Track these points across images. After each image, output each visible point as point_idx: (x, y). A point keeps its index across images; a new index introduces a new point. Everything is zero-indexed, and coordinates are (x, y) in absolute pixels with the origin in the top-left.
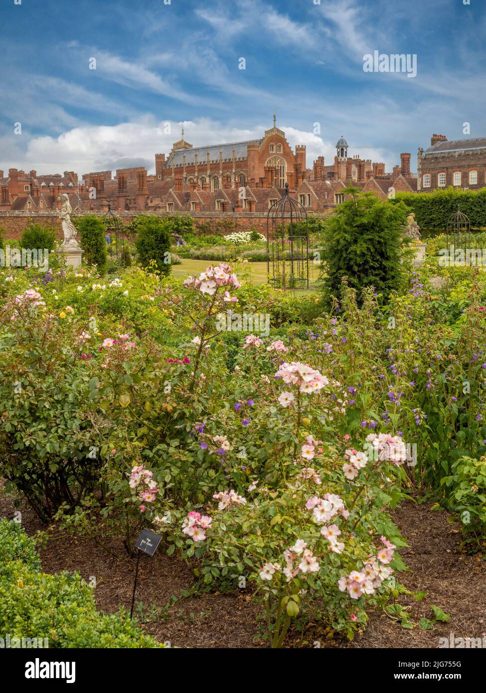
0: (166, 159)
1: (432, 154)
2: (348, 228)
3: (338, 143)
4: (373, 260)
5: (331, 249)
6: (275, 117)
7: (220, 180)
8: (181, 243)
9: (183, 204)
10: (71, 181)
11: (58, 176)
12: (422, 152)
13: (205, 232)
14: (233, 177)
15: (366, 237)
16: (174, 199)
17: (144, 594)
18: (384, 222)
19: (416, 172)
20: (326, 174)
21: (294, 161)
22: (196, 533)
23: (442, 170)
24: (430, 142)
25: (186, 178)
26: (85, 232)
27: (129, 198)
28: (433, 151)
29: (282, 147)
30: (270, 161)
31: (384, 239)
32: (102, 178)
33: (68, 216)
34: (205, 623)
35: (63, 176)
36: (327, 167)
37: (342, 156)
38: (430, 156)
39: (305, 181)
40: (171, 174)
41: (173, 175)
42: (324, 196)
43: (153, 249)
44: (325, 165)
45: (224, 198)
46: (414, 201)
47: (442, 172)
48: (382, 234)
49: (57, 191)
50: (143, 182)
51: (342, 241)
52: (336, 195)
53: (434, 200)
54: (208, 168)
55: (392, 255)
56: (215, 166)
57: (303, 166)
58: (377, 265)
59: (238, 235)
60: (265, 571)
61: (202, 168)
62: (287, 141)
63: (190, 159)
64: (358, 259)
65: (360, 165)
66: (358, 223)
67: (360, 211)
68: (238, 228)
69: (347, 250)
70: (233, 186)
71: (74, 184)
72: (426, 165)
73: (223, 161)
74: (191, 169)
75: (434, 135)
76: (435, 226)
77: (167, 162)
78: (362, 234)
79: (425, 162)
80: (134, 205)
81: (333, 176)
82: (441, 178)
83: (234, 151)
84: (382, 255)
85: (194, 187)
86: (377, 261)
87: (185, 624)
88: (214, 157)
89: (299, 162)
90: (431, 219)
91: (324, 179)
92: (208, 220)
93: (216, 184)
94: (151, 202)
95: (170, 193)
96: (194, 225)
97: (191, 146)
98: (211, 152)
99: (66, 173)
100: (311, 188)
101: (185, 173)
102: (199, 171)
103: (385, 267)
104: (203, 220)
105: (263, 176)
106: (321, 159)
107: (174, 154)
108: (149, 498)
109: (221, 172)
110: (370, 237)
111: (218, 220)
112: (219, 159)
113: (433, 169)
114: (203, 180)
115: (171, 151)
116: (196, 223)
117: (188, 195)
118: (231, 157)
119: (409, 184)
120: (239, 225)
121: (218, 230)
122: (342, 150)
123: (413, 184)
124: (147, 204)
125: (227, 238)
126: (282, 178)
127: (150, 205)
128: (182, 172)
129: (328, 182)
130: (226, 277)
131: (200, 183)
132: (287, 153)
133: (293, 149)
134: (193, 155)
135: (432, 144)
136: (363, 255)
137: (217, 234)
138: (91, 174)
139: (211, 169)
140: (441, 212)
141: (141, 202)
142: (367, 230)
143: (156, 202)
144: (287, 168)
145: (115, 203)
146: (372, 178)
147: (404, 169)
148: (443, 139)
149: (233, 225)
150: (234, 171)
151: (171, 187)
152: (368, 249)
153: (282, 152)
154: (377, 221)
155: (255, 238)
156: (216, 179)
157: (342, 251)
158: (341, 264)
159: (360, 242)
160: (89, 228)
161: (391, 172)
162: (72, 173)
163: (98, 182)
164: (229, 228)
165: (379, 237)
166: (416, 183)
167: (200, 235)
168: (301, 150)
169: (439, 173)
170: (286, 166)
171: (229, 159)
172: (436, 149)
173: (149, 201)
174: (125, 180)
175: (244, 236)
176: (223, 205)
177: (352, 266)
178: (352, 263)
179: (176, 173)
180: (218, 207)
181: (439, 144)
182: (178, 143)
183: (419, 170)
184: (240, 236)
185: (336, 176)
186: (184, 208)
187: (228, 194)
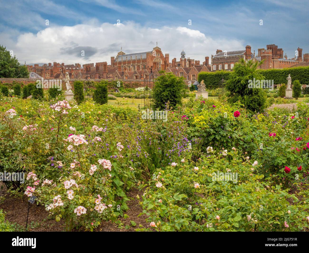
0: (115, 59)
1: (216, 57)
2: (161, 86)
3: (182, 53)
4: (171, 98)
5: (156, 93)
6: (157, 42)
7: (136, 67)
8: (118, 91)
9: (121, 76)
10: (78, 67)
11: (73, 65)
12: (213, 56)
13: (128, 87)
14: (141, 66)
15: (168, 89)
16: (118, 74)
17: (36, 219)
18: (175, 84)
19: (211, 64)
20: (177, 64)
21: (164, 59)
22: (29, 194)
23: (221, 63)
24: (216, 53)
25: (123, 66)
26: (76, 87)
27: (100, 74)
28: (217, 56)
29: (160, 54)
30: (155, 59)
31: (175, 90)
32: (90, 66)
33: (68, 81)
34: (52, 228)
35: (75, 65)
36: (177, 62)
37: (183, 58)
38: (216, 58)
39: (168, 67)
40: (117, 64)
41: (118, 65)
42: (176, 73)
43: (101, 94)
44: (177, 61)
45: (137, 74)
46: (208, 75)
47: (221, 64)
48: (174, 88)
49: (72, 71)
50: (106, 68)
51: (159, 91)
52: (180, 73)
53: (216, 75)
54: (131, 62)
55: (178, 96)
56: (134, 61)
57: (167, 61)
58: (172, 100)
59: (140, 88)
60: (50, 206)
61: (129, 62)
62: (162, 52)
63: (124, 59)
64: (165, 98)
65: (190, 61)
66: (165, 84)
67: (166, 80)
68: (140, 86)
69: (161, 94)
70: (141, 69)
71: (79, 68)
72: (214, 61)
73: (137, 60)
74: (124, 62)
75: (217, 50)
76: (216, 85)
77: (115, 60)
78: (167, 88)
79: (214, 60)
80: (102, 77)
81: (180, 65)
82: (220, 66)
83: (141, 56)
84: (174, 96)
85: (126, 70)
86: (172, 98)
87: (45, 229)
88: (134, 58)
89: (166, 60)
90: (215, 82)
91: (176, 66)
92: (129, 82)
93: (134, 68)
94: (109, 75)
95: (116, 72)
96: (124, 84)
97: (125, 54)
98: (133, 56)
99: (76, 64)
100: (170, 70)
101: (122, 64)
102: (128, 63)
103: (175, 101)
104: (127, 82)
105: (152, 65)
106: (175, 59)
107: (118, 57)
108: (37, 184)
109: (136, 64)
110: (169, 89)
111: (133, 83)
112: (135, 59)
113: (217, 63)
114: (129, 67)
115: (117, 56)
116: (124, 83)
117: (123, 73)
118: (140, 58)
119: (208, 68)
120: (141, 84)
121: (133, 86)
122: (183, 55)
123: (209, 69)
124: (107, 76)
125: (136, 89)
126: (160, 66)
127: (108, 76)
128: (121, 64)
129: (177, 68)
130: (65, 105)
131: (128, 68)
132: (162, 56)
133: (164, 55)
134: (125, 57)
135: (217, 54)
136: (167, 96)
137: (132, 88)
138: (86, 64)
139: (133, 63)
140: (218, 79)
141: (105, 75)
142: (169, 87)
143: (111, 75)
144: (162, 62)
145: (95, 76)
146: (194, 66)
147: (206, 63)
148: (221, 51)
149: (139, 85)
150: (141, 63)
151: (116, 70)
152: (169, 94)
153: (160, 56)
154: (172, 83)
155: (147, 89)
156: (134, 66)
157: (159, 95)
158: (159, 99)
159: (166, 91)
160: (77, 86)
161: (202, 64)
162: (78, 64)
163: (88, 68)
164: (137, 85)
165: (173, 89)
166: (211, 68)
167: (126, 88)
168: (167, 55)
169: (219, 64)
170: (161, 61)
171: (140, 59)
172: (218, 55)
173: (108, 75)
174: (99, 67)
175: (142, 89)
176: (136, 76)
177: (163, 100)
178: (163, 99)
179: (119, 64)
180: (134, 77)
181: (219, 53)
182: (120, 53)
183: (211, 63)
184: (141, 88)
185: (181, 65)
186: (121, 78)
187: (138, 72)
